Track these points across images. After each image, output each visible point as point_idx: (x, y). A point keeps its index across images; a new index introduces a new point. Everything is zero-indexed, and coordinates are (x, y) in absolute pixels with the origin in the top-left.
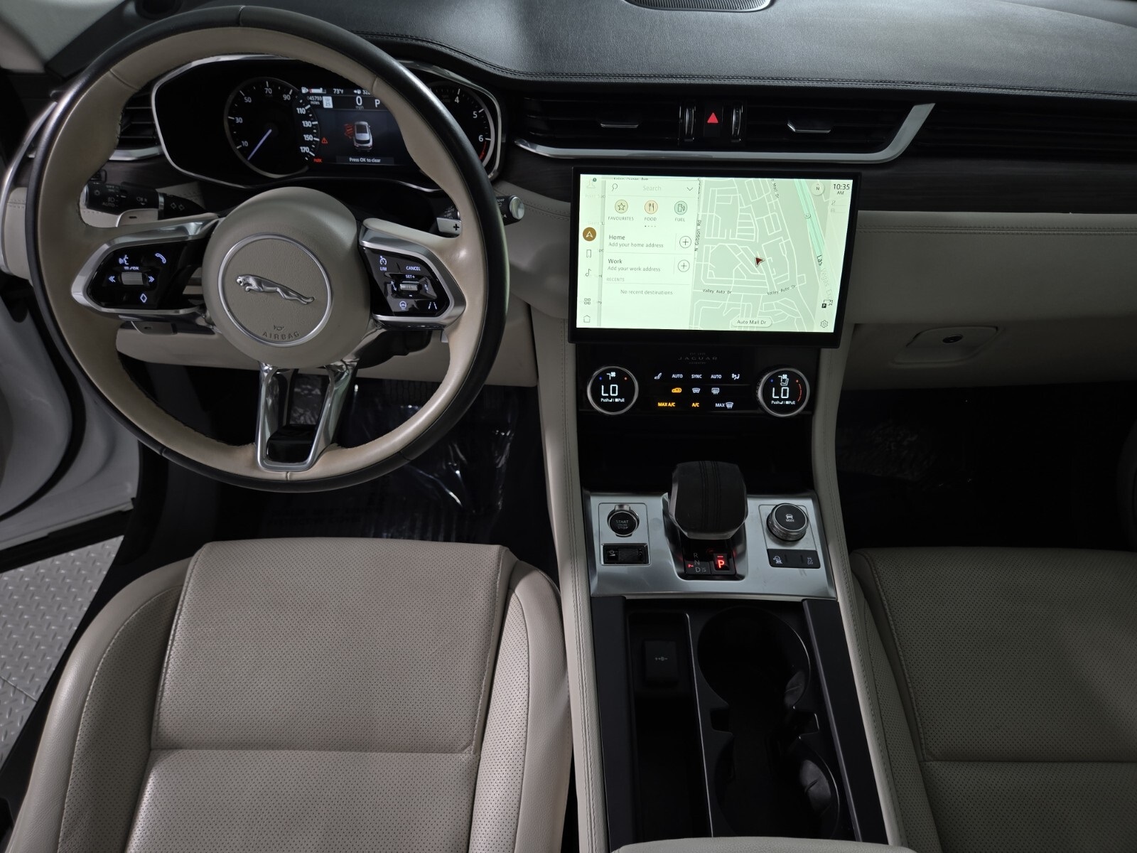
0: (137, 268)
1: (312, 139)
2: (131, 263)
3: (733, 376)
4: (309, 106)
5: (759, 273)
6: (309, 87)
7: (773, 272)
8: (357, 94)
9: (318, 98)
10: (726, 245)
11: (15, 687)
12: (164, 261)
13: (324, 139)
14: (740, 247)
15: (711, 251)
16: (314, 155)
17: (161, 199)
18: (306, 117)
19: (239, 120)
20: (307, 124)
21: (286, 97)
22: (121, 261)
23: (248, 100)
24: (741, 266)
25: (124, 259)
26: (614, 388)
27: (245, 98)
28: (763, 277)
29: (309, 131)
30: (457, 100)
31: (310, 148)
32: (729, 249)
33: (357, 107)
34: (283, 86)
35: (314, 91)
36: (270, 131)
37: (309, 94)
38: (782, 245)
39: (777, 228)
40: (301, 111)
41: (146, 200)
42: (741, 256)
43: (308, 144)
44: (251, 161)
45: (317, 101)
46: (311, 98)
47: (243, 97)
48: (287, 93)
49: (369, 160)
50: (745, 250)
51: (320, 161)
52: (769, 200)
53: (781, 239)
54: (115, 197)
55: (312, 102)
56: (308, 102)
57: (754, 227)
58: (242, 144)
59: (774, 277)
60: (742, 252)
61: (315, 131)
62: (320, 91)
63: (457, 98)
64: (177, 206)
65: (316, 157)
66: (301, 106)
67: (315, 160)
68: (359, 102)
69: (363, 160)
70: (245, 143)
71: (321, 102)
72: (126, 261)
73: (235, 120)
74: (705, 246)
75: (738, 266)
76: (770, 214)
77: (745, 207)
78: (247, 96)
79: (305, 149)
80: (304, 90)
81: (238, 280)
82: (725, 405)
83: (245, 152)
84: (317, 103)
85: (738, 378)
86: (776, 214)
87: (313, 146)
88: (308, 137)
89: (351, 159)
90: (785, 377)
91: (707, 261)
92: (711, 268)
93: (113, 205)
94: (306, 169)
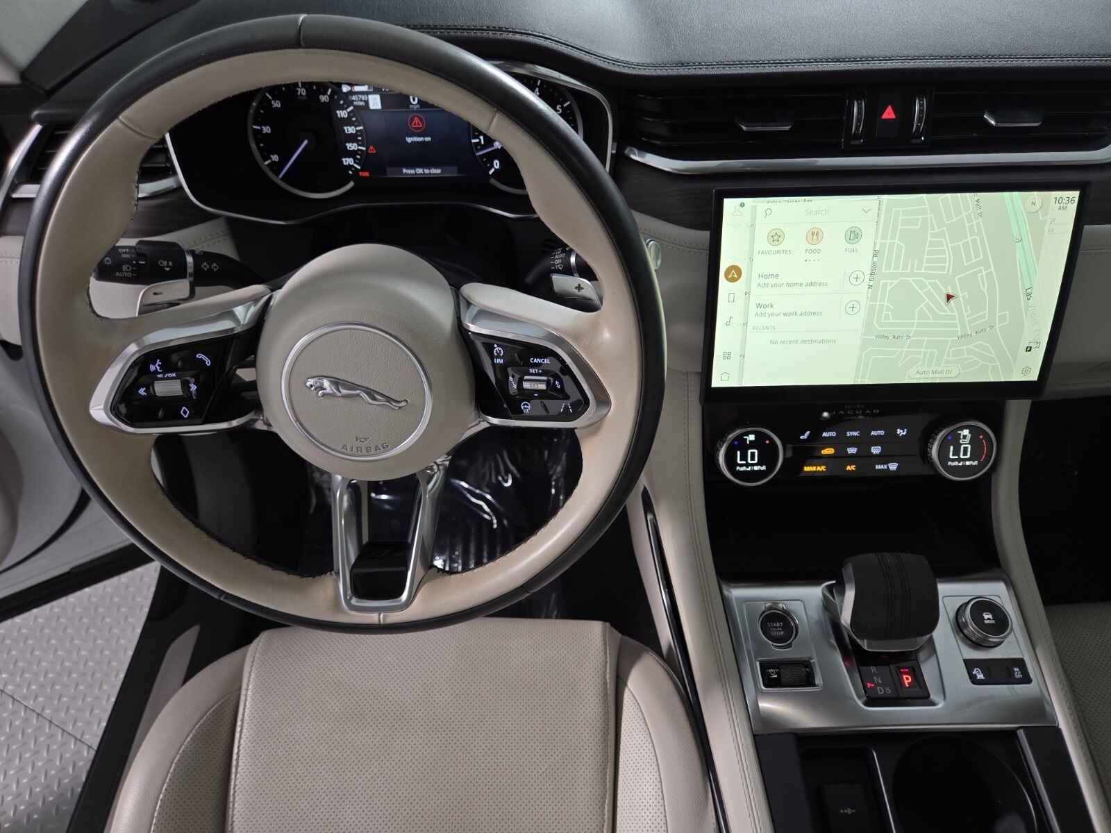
0: (174, 375)
1: (356, 149)
2: (166, 368)
3: (899, 431)
4: (351, 108)
5: (949, 313)
6: (352, 84)
7: (967, 311)
9: (363, 97)
10: (910, 279)
11: (51, 722)
12: (208, 362)
13: (371, 147)
14: (926, 282)
15: (889, 288)
16: (359, 167)
17: (190, 259)
18: (348, 122)
19: (267, 130)
20: (350, 130)
21: (324, 98)
22: (152, 368)
23: (277, 104)
24: (927, 306)
25: (156, 365)
26: (753, 454)
27: (273, 102)
28: (953, 318)
29: (352, 138)
31: (355, 159)
32: (913, 283)
33: (411, 106)
34: (319, 86)
35: (357, 89)
36: (306, 142)
37: (351, 93)
38: (982, 276)
39: (977, 255)
40: (342, 114)
41: (170, 264)
42: (929, 294)
43: (352, 154)
44: (283, 179)
45: (361, 100)
46: (354, 98)
47: (270, 100)
48: (325, 93)
49: (427, 171)
50: (934, 285)
51: (366, 174)
52: (970, 220)
53: (981, 270)
54: (133, 265)
55: (355, 103)
56: (351, 103)
57: (947, 256)
58: (270, 158)
59: (968, 316)
60: (930, 287)
61: (360, 138)
62: (365, 88)
64: (210, 267)
65: (361, 170)
66: (342, 108)
67: (361, 174)
68: (415, 100)
69: (420, 171)
70: (275, 158)
71: (367, 102)
72: (158, 368)
73: (262, 130)
74: (882, 281)
75: (922, 305)
76: (969, 239)
77: (937, 231)
78: (275, 99)
79: (348, 161)
80: (345, 89)
81: (308, 384)
82: (888, 467)
83: (275, 168)
84: (362, 103)
85: (905, 433)
86: (978, 238)
87: (358, 157)
88: (352, 146)
89: (405, 171)
90: (966, 432)
91: (882, 300)
92: (888, 309)
93: (130, 275)
94: (351, 184)
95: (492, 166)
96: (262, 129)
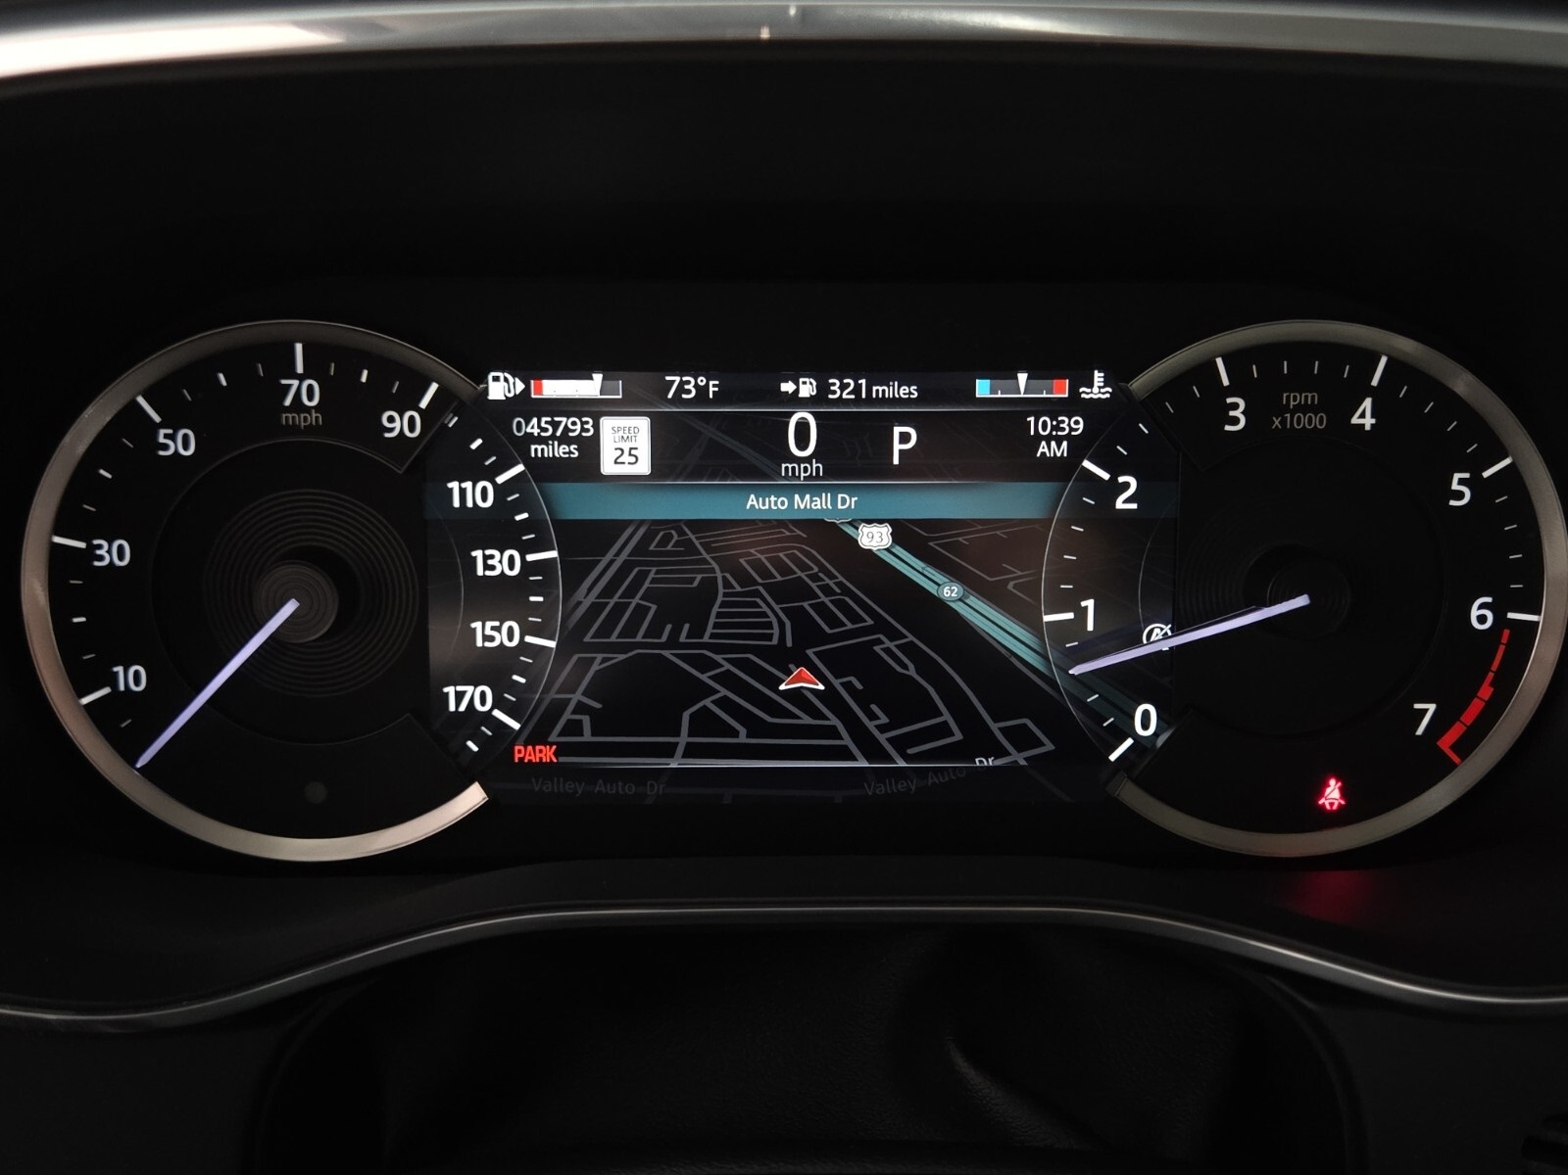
1: (513, 645)
4: (517, 470)
6: (531, 369)
8: (794, 400)
9: (574, 425)
13: (584, 640)
16: (513, 723)
18: (495, 529)
19: (113, 553)
20: (502, 563)
21: (398, 424)
23: (180, 444)
27: (163, 435)
29: (502, 597)
30: (1365, 417)
31: (501, 687)
33: (785, 468)
34: (385, 368)
35: (554, 388)
36: (288, 610)
37: (526, 406)
40: (474, 494)
43: (492, 668)
44: (154, 772)
45: (565, 439)
46: (533, 427)
47: (153, 429)
48: (407, 403)
51: (545, 754)
55: (536, 449)
56: (517, 449)
58: (112, 680)
61: (536, 599)
62: (589, 388)
63: (1368, 403)
65: (526, 736)
66: (476, 471)
67: (521, 752)
68: (802, 443)
70: (132, 678)
71: (591, 447)
73: (90, 553)
78: (173, 422)
79: (468, 696)
80: (500, 387)
83: (128, 722)
84: (566, 452)
87: (518, 679)
88: (495, 634)
94: (473, 797)
95: (1124, 730)
96: (92, 548)
